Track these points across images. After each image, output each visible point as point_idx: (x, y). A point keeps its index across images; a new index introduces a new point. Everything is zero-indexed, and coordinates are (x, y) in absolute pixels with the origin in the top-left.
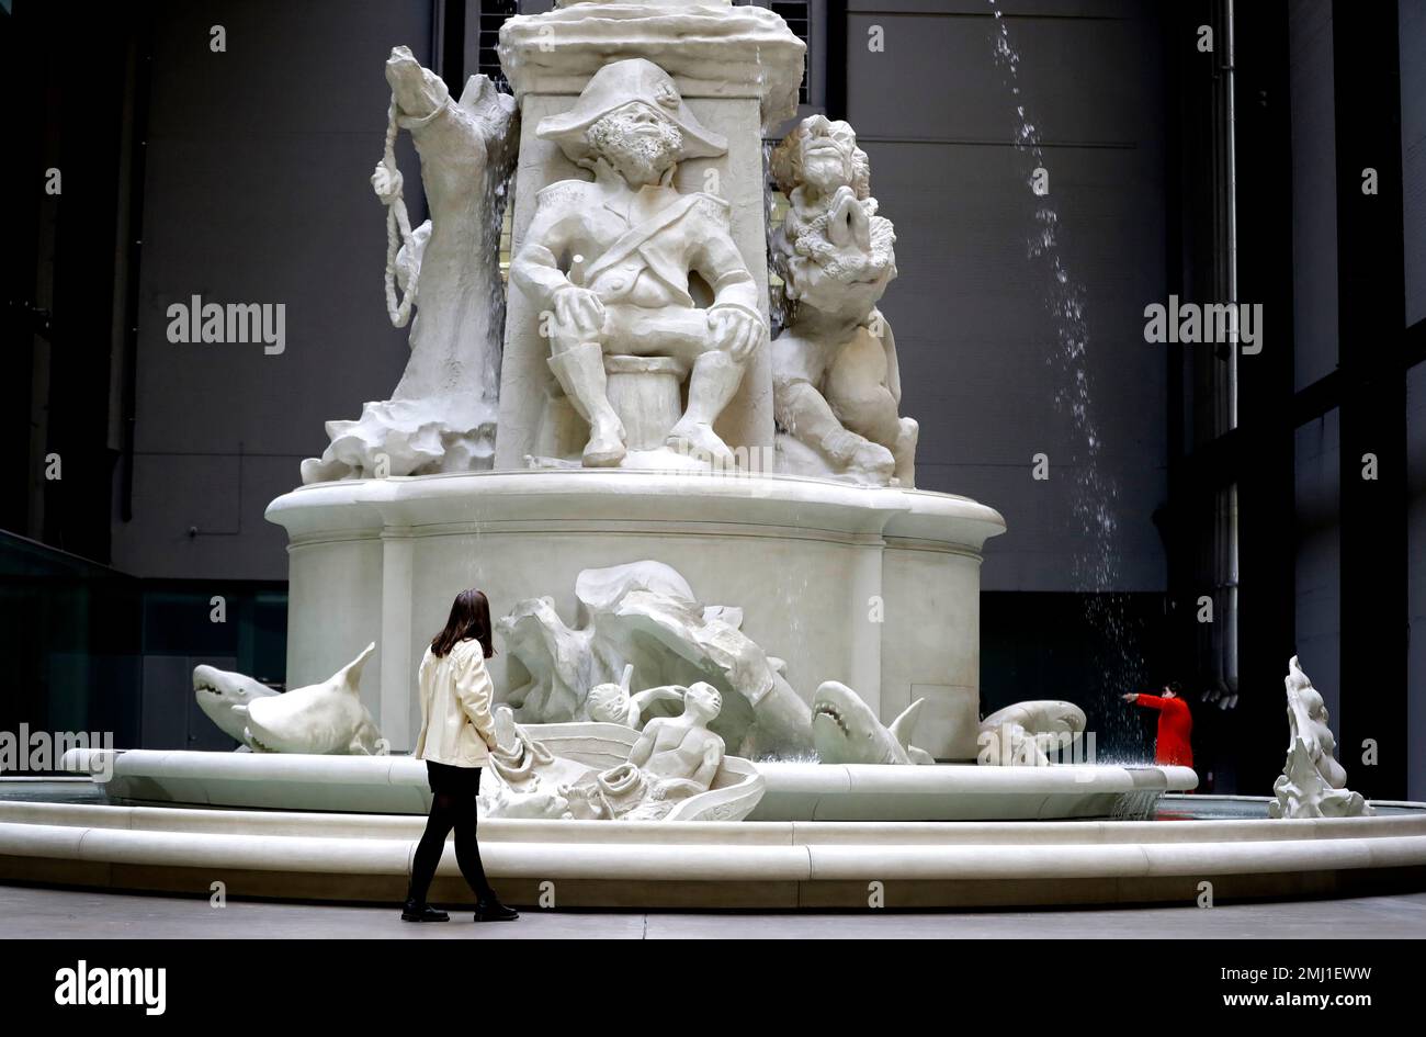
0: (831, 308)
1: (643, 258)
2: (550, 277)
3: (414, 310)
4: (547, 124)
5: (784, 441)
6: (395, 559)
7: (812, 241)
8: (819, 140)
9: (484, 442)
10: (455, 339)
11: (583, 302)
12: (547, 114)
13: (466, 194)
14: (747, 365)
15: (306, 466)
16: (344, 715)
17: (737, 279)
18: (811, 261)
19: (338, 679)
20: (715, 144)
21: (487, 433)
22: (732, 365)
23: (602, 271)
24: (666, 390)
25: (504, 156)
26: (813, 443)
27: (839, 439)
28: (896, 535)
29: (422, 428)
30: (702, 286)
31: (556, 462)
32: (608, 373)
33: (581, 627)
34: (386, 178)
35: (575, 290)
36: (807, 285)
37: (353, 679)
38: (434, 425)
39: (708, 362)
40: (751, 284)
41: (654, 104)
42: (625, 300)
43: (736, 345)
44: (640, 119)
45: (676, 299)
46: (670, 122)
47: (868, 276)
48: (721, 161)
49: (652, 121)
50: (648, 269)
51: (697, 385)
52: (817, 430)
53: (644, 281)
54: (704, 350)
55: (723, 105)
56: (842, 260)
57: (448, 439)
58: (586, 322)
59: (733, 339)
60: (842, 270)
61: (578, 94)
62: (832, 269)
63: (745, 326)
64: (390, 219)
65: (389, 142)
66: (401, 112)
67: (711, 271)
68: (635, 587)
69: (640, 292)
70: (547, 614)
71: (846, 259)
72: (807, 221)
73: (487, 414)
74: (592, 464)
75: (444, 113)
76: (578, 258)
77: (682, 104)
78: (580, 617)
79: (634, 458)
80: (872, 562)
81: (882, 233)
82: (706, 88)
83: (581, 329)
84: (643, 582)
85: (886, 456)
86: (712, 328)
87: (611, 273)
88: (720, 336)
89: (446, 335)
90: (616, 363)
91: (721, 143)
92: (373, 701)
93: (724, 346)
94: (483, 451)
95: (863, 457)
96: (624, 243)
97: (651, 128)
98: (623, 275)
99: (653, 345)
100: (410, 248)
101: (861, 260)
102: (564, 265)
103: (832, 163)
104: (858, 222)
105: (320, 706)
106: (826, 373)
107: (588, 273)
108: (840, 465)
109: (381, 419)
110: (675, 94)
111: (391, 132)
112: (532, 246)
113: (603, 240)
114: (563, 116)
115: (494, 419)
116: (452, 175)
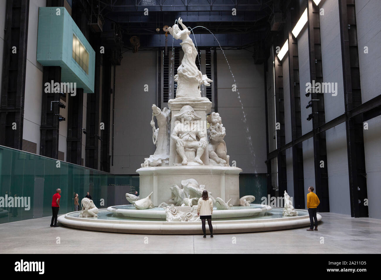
0: (217, 140)
1: (190, 134)
2: (176, 138)
3: (157, 141)
4: (175, 115)
5: (210, 160)
6: (155, 178)
7: (214, 131)
8: (214, 116)
9: (167, 161)
10: (163, 146)
11: (181, 141)
12: (175, 114)
13: (164, 125)
14: (205, 149)
15: (142, 165)
16: (149, 203)
17: (203, 137)
18: (214, 134)
19: (148, 197)
20: (199, 117)
21: (168, 159)
22: (203, 150)
23: (184, 136)
24: (193, 153)
25: (169, 119)
26: (214, 160)
27: (218, 159)
28: (227, 174)
29: (158, 159)
30: (198, 138)
31: (178, 164)
32: (185, 151)
33: (182, 189)
34: (152, 123)
35: (180, 140)
36: (213, 137)
37: (150, 197)
38: (160, 158)
39: (199, 149)
40: (205, 138)
41: (190, 112)
42: (187, 141)
43: (203, 147)
44: (188, 114)
45: (194, 140)
46: (193, 114)
47: (222, 136)
48: (200, 120)
49: (190, 114)
50: (190, 136)
51: (198, 153)
52: (215, 158)
53: (190, 138)
54: (199, 147)
55: (200, 112)
56: (218, 133)
57: (162, 160)
58: (182, 144)
59: (203, 146)
60: (218, 135)
61: (180, 110)
62: (216, 135)
63: (204, 144)
64: (153, 129)
65: (153, 118)
66: (154, 114)
67: (199, 136)
68: (190, 183)
69: (189, 139)
70: (177, 187)
71: (219, 133)
72: (213, 128)
73: (167, 157)
74: (183, 165)
75: (160, 113)
76: (180, 135)
77: (194, 112)
78: (182, 187)
79: (189, 163)
80: (223, 178)
81: (224, 129)
82: (198, 109)
83: (181, 145)
84: (191, 182)
85: (225, 161)
86: (200, 144)
87: (185, 137)
88: (201, 145)
89: (161, 145)
90: (186, 150)
91: (200, 117)
92: (152, 201)
93: (201, 147)
94: (167, 162)
95: (221, 161)
96: (187, 132)
97: (190, 116)
98: (187, 137)
99: (191, 147)
100: (156, 132)
101: (221, 133)
102: (178, 136)
103: (216, 119)
104: (220, 128)
105: (145, 202)
106: (216, 149)
107: (182, 137)
108: (219, 163)
109: (152, 158)
110: (193, 110)
111: (153, 116)
112: (174, 133)
113: (184, 132)
114: (177, 114)
115: (169, 157)
116: (162, 122)
